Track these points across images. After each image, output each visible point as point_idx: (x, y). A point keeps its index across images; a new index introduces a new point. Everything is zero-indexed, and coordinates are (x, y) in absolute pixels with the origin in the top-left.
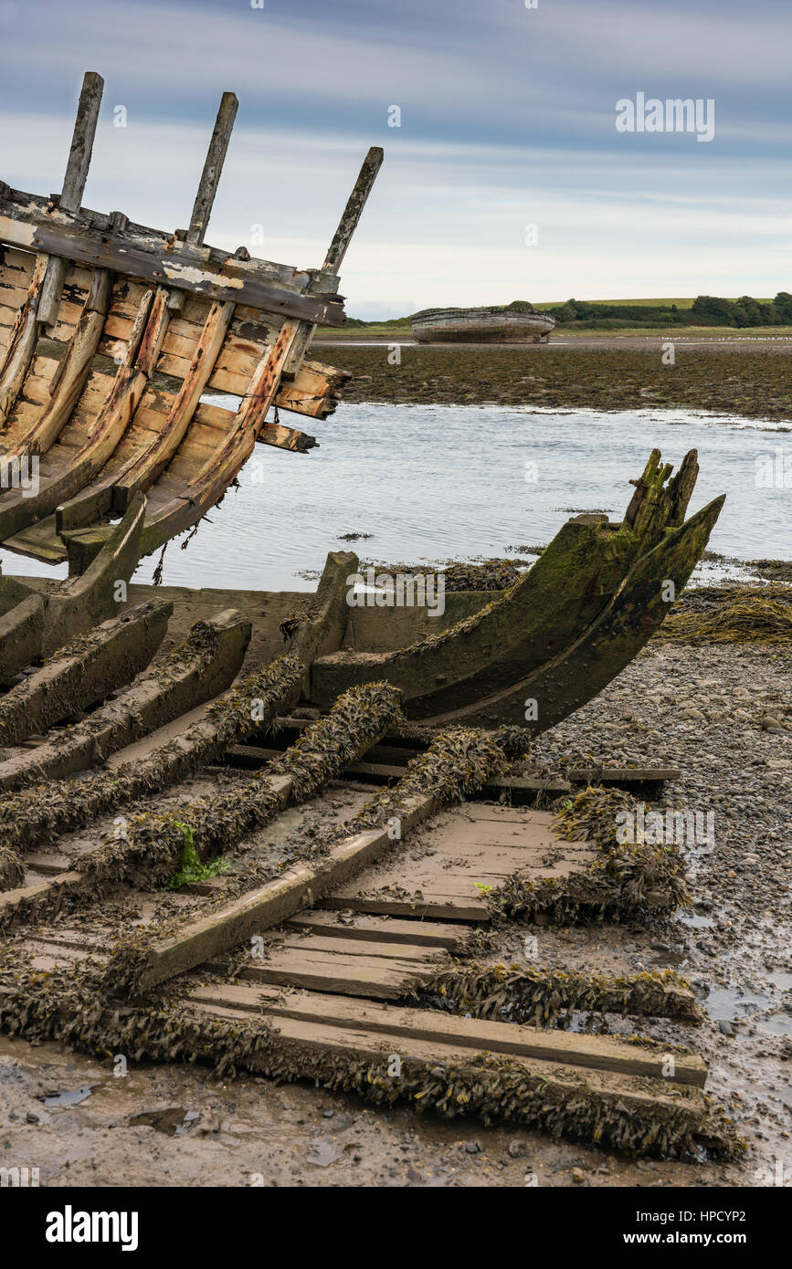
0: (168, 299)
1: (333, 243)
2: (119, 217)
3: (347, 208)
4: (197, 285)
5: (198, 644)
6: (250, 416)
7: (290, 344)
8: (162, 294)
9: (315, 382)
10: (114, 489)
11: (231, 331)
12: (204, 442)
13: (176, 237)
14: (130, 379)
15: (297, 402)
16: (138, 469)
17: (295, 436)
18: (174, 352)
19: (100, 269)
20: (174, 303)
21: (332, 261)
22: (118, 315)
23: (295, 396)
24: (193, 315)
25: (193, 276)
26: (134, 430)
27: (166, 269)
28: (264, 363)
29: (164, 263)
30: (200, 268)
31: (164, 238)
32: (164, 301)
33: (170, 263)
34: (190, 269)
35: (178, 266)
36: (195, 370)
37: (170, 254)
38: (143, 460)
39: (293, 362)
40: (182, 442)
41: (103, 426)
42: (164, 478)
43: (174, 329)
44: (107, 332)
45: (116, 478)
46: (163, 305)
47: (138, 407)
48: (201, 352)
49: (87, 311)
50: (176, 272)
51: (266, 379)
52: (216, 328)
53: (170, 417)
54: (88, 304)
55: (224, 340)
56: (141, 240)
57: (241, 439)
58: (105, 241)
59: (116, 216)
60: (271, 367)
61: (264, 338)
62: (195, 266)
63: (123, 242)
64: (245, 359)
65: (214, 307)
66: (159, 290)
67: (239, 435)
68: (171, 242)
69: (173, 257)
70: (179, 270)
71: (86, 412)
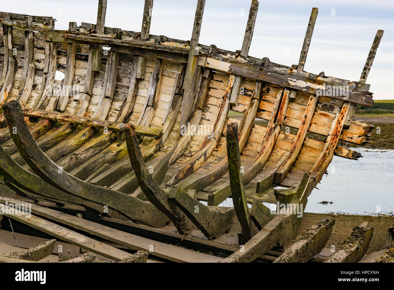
0: (290, 94)
1: (364, 70)
2: (267, 59)
3: (369, 55)
4: (304, 88)
5: (357, 236)
6: (332, 144)
7: (347, 113)
8: (287, 92)
9: (358, 129)
10: (275, 174)
11: (317, 108)
12: (309, 155)
13: (293, 68)
14: (275, 128)
15: (351, 138)
16: (284, 165)
17: (351, 152)
18: (291, 116)
19: (258, 81)
20: (293, 95)
21: (364, 78)
22: (265, 100)
23: (349, 135)
24: (299, 101)
25: (302, 84)
26: (276, 149)
27: (289, 81)
28: (335, 121)
29: (288, 79)
30: (305, 81)
31: (288, 68)
32: (288, 94)
33: (291, 79)
34: (300, 81)
35: (295, 80)
36: (304, 124)
37: (291, 75)
38: (285, 162)
39: (349, 121)
40: (299, 155)
41: (264, 148)
42: (293, 170)
43: (291, 106)
44: (260, 108)
45: (276, 169)
46: (287, 96)
47: (277, 140)
48: (306, 116)
49: (253, 99)
50: (294, 83)
51: (337, 128)
52: (312, 106)
53: (294, 144)
54: (253, 96)
55: (315, 112)
56: (277, 69)
57: (329, 153)
58: (261, 69)
59: (265, 59)
60: (339, 122)
61: (332, 110)
62: (303, 80)
63: (269, 70)
64: (325, 120)
65: (311, 97)
66: (285, 90)
67: (327, 152)
68: (292, 70)
69: (293, 76)
70: (296, 82)
71: (253, 142)
